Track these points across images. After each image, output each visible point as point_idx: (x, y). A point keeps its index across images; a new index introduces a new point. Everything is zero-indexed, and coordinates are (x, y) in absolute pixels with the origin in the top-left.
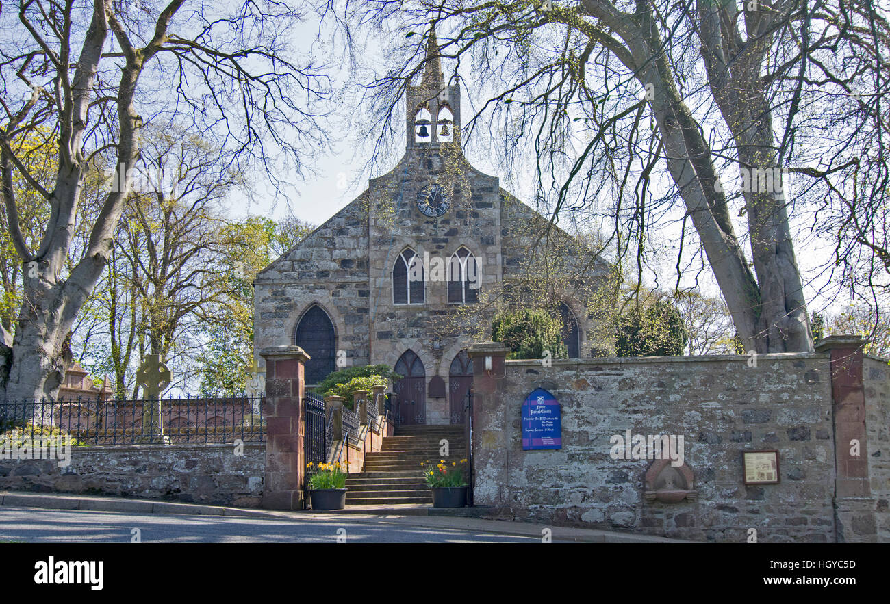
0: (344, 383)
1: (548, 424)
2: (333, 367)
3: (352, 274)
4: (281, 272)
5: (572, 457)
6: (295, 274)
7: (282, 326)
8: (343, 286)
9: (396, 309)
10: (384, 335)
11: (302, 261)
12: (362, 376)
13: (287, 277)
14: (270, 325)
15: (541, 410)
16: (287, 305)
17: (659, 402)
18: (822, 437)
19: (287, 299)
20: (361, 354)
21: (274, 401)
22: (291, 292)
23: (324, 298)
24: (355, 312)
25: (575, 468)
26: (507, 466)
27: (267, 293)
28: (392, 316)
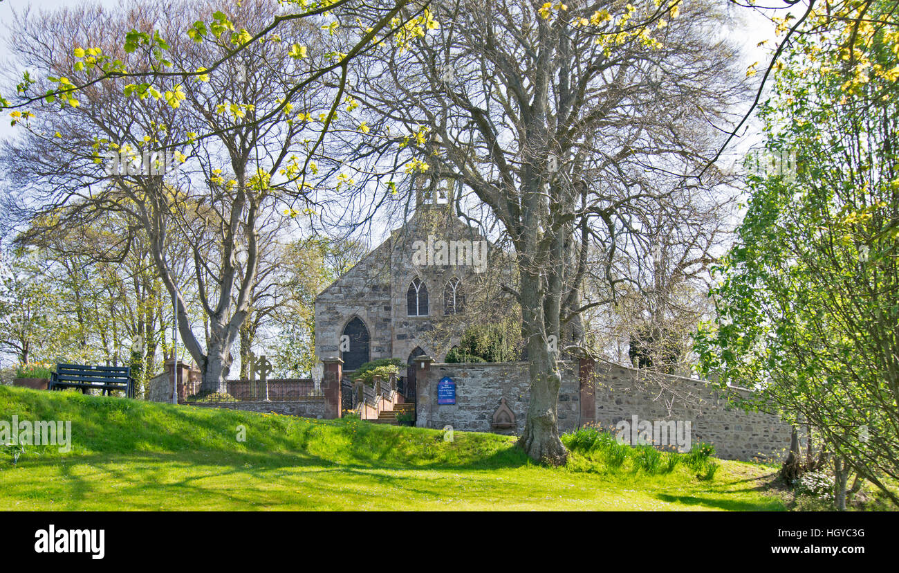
0: (372, 370)
1: (450, 393)
2: (368, 359)
3: (379, 295)
4: (333, 294)
5: (460, 408)
6: (341, 296)
7: (334, 331)
8: (373, 304)
9: (409, 318)
10: (401, 337)
11: (346, 287)
12: (382, 365)
13: (337, 297)
14: (326, 330)
15: (447, 386)
16: (336, 317)
17: (500, 384)
18: (575, 399)
19: (337, 313)
20: (386, 350)
21: (327, 382)
22: (339, 308)
23: (362, 312)
24: (382, 321)
25: (462, 413)
26: (431, 412)
27: (324, 308)
28: (406, 324)
